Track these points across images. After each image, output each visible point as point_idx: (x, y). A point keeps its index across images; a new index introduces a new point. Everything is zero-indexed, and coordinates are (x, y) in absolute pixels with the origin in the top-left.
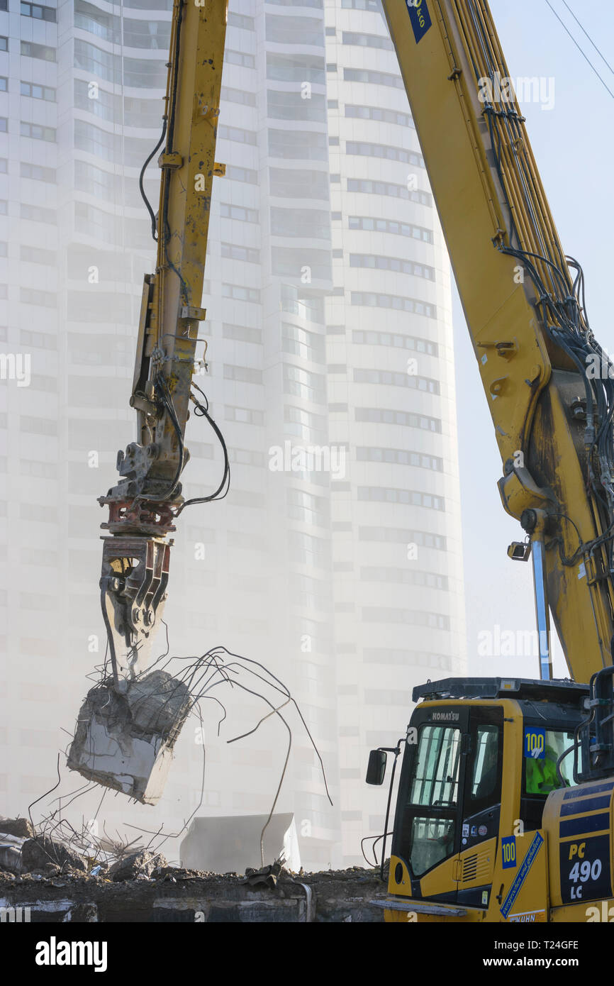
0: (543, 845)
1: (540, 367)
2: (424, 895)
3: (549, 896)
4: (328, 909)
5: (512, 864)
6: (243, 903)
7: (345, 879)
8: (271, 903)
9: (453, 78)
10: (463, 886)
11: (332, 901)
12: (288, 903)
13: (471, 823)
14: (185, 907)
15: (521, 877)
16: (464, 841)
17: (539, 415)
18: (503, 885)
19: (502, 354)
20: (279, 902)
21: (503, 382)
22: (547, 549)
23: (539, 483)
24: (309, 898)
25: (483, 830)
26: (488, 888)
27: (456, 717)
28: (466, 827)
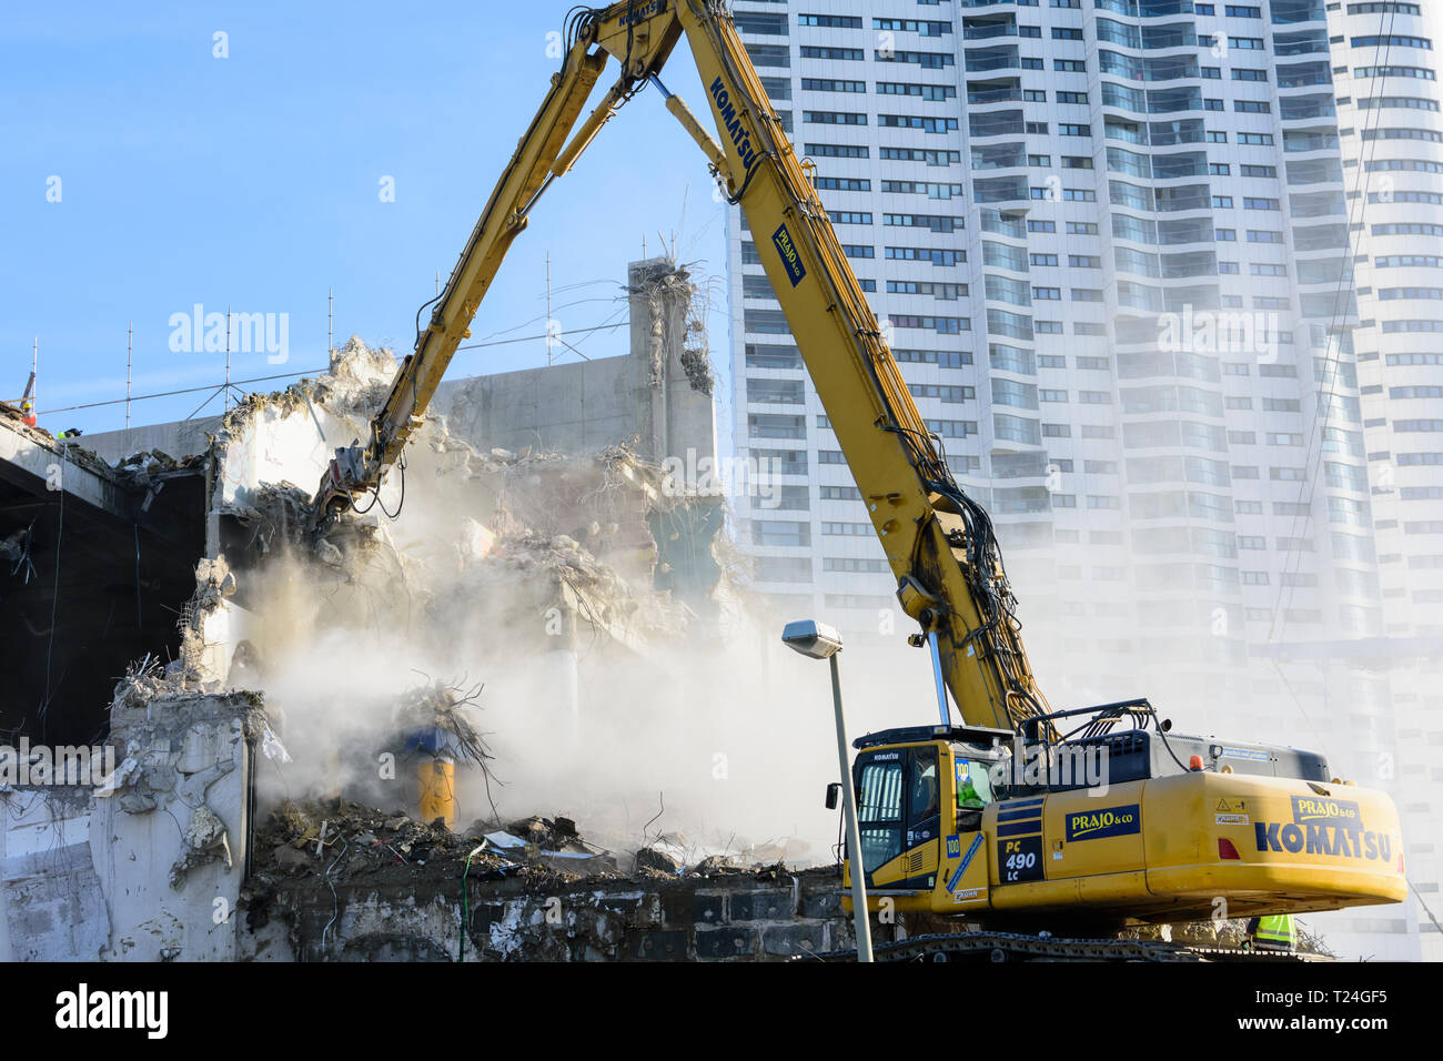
0: (984, 842)
1: (925, 509)
2: (876, 884)
3: (989, 878)
4: (810, 894)
5: (957, 855)
6: (754, 891)
7: (823, 873)
8: (771, 891)
9: (830, 310)
10: (910, 875)
11: (812, 888)
12: (783, 890)
13: (914, 830)
14: (716, 895)
15: (964, 865)
16: (910, 844)
17: (924, 544)
18: (948, 870)
19: (892, 502)
20: (777, 890)
21: (892, 523)
22: (940, 637)
23: (929, 591)
24: (796, 887)
25: (926, 834)
26: (935, 875)
27: (896, 756)
28: (910, 834)
